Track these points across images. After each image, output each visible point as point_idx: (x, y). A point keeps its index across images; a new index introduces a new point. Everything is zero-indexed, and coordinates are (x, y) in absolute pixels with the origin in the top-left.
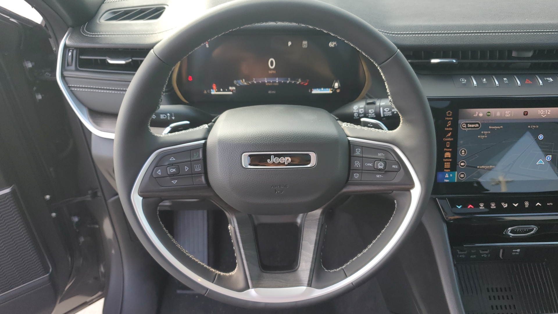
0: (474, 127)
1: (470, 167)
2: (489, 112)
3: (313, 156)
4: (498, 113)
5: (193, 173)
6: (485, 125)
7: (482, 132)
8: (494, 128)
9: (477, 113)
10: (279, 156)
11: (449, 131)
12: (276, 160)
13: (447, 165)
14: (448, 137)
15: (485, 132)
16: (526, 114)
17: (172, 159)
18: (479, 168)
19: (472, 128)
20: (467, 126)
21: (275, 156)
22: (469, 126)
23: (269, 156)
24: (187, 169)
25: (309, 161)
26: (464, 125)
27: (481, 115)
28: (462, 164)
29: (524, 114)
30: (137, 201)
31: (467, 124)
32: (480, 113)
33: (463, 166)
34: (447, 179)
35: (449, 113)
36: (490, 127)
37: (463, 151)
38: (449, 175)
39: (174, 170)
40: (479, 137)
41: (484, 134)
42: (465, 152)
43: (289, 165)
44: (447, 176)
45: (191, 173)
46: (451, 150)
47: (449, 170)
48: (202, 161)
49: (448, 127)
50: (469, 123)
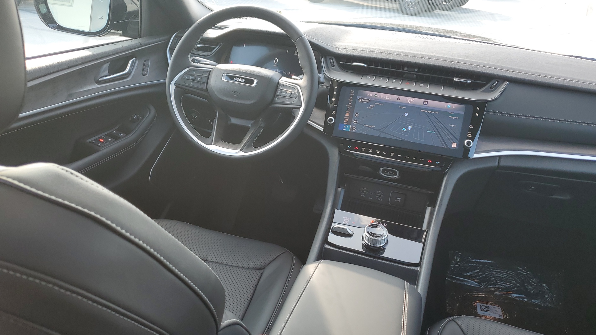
0: (366, 102)
1: (359, 124)
2: (376, 95)
3: (255, 81)
4: (381, 96)
5: (201, 81)
6: (373, 101)
7: (370, 105)
8: (378, 104)
9: (369, 94)
10: (240, 78)
11: (351, 102)
12: (238, 79)
13: (346, 121)
14: (350, 105)
15: (372, 106)
16: (399, 99)
17: (194, 73)
18: (365, 126)
19: (364, 102)
20: (362, 100)
21: (238, 77)
22: (363, 100)
23: (235, 77)
24: (199, 79)
25: (252, 82)
26: (360, 100)
27: (371, 95)
28: (355, 122)
29: (398, 99)
30: (173, 87)
31: (362, 99)
32: (371, 94)
33: (355, 123)
34: (344, 128)
35: (352, 91)
36: (375, 103)
37: (357, 114)
38: (346, 127)
39: (193, 78)
40: (368, 107)
41: (371, 107)
42: (358, 115)
43: (243, 83)
44: (345, 127)
45: (200, 81)
46: (350, 112)
47: (347, 124)
48: (207, 77)
49: (350, 99)
50: (363, 99)
